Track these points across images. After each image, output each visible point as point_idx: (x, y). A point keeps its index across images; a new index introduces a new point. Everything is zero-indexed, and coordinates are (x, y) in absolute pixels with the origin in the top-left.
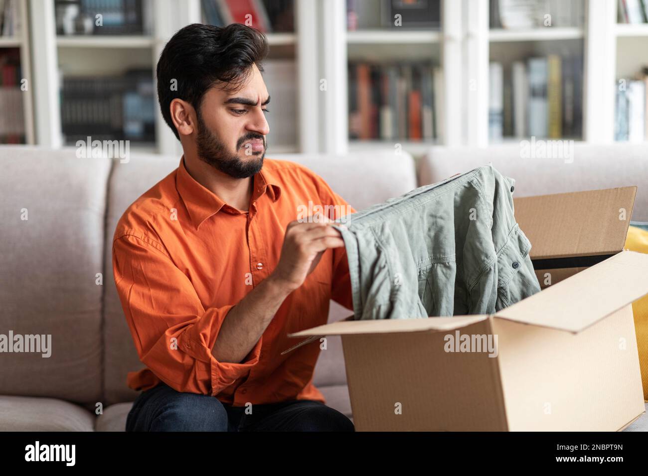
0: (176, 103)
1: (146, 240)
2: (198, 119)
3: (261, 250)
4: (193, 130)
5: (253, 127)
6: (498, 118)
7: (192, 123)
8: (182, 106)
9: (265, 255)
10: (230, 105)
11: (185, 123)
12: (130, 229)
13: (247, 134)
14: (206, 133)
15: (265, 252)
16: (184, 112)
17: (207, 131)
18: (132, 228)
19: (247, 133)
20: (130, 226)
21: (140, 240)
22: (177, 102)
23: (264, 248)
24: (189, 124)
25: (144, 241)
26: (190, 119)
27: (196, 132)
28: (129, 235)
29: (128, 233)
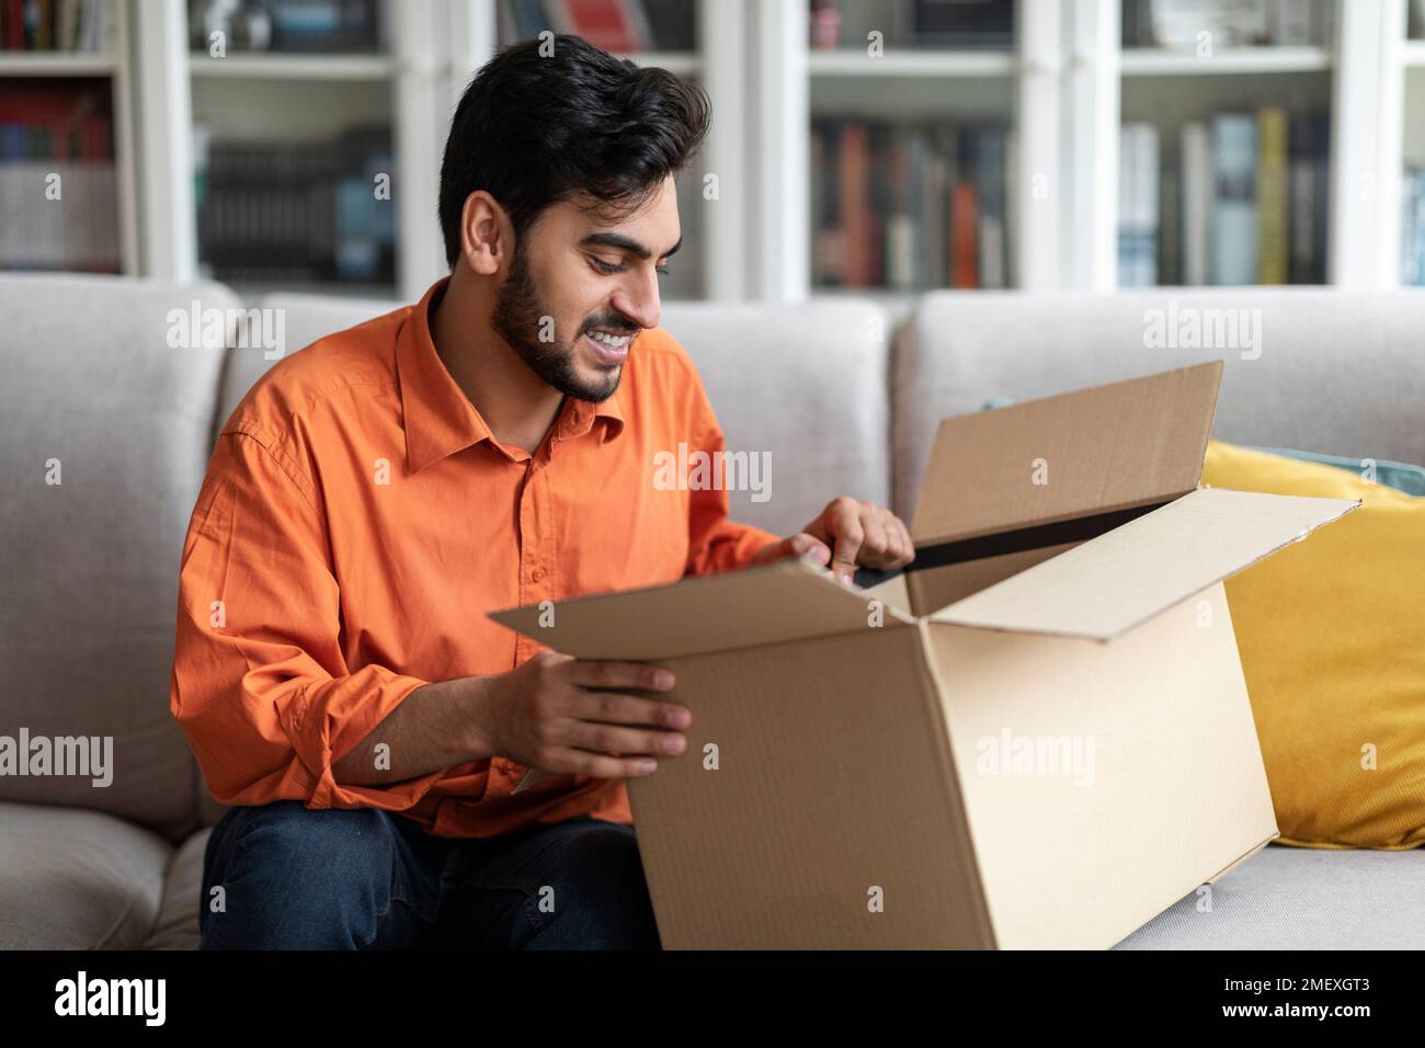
0: (478, 200)
1: (277, 457)
2: (516, 252)
3: (547, 539)
4: (499, 268)
5: (627, 305)
6: (1147, 246)
7: (500, 254)
8: (490, 210)
9: (555, 552)
10: (593, 247)
11: (486, 247)
12: (252, 422)
13: (610, 315)
14: (524, 284)
15: (555, 546)
16: (490, 223)
17: (529, 283)
18: (256, 421)
19: (611, 313)
20: (256, 417)
21: (264, 452)
22: (482, 199)
23: (555, 537)
24: (494, 252)
25: (273, 457)
26: (499, 245)
27: (505, 274)
28: (246, 435)
29: (245, 431)
